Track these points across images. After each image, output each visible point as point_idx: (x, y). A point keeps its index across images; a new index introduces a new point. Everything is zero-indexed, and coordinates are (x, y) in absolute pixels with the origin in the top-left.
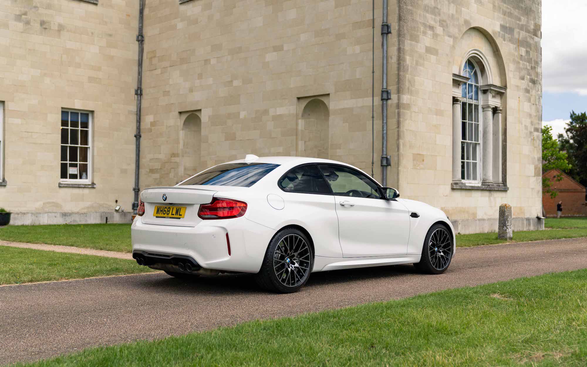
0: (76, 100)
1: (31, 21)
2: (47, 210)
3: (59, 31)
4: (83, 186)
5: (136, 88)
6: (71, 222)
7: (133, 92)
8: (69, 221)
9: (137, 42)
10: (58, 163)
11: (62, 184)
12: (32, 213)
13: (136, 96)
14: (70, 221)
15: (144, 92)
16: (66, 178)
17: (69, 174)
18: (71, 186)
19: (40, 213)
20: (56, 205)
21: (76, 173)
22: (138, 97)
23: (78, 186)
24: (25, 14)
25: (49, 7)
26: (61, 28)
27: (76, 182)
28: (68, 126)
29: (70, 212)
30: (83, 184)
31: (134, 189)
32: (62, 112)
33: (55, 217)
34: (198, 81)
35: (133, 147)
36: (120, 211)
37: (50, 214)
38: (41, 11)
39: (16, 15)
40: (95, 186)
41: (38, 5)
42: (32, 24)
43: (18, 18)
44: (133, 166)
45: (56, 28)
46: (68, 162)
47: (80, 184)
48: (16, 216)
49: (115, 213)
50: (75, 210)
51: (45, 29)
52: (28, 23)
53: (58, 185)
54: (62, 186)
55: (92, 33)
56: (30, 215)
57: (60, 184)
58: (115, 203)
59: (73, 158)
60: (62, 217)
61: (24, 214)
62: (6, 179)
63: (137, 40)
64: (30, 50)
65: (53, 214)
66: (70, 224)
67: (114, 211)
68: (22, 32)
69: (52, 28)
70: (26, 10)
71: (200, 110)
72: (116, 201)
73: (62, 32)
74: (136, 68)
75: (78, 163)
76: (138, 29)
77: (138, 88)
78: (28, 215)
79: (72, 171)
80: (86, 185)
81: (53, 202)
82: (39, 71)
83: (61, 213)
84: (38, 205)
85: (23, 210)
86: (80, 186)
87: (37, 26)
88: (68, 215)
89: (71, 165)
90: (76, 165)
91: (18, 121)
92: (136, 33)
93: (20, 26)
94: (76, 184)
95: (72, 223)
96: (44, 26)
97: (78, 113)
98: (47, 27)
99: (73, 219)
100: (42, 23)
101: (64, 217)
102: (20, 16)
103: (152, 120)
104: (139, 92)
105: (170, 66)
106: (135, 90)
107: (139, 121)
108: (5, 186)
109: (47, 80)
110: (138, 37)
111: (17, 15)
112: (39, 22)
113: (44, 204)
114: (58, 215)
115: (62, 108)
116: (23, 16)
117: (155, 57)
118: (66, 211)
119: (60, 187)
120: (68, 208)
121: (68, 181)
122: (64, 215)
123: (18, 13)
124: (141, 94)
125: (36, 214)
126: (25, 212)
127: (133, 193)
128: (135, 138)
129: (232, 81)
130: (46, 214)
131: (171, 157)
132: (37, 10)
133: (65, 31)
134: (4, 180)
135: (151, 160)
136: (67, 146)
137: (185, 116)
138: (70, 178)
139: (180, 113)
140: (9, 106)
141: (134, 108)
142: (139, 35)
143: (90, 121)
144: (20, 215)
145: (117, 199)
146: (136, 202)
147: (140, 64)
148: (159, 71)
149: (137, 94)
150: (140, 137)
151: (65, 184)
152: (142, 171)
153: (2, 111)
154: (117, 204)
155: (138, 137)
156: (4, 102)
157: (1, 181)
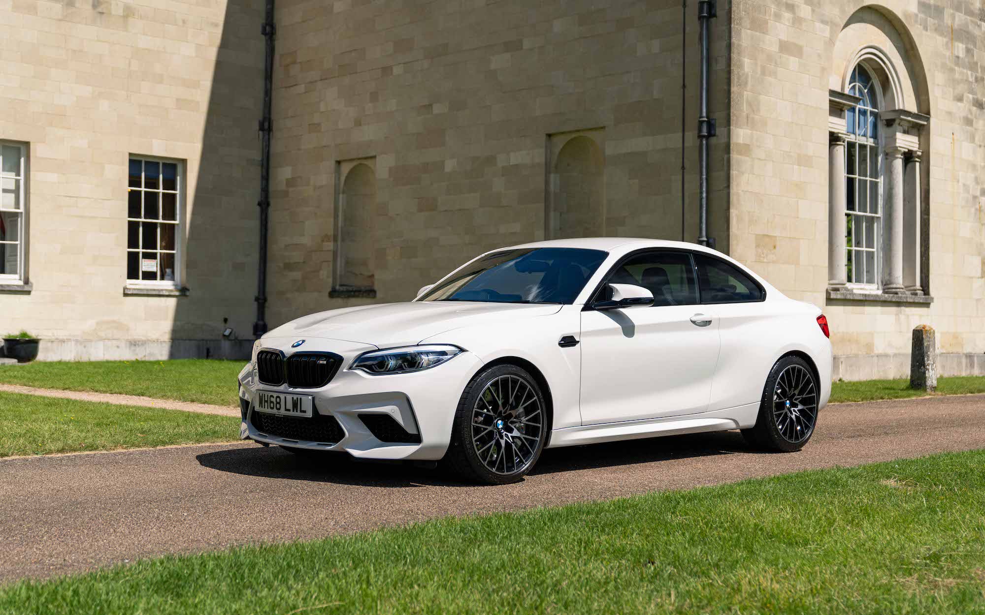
0: (154, 141)
2: (102, 334)
3: (126, 17)
4: (167, 293)
5: (261, 118)
6: (145, 356)
7: (256, 126)
8: (140, 355)
9: (263, 37)
10: (122, 251)
11: (130, 289)
12: (77, 341)
13: (261, 133)
14: (142, 356)
15: (275, 126)
16: (137, 278)
17: (143, 272)
18: (145, 292)
19: (91, 341)
20: (118, 326)
21: (154, 269)
22: (264, 136)
23: (157, 293)
26: (129, 12)
27: (154, 285)
28: (140, 187)
29: (144, 338)
30: (166, 290)
31: (257, 299)
32: (132, 162)
33: (118, 347)
34: (370, 105)
35: (254, 224)
36: (232, 337)
37: (109, 343)
40: (188, 293)
42: (77, 5)
44: (256, 256)
45: (121, 12)
46: (141, 250)
47: (162, 290)
48: (49, 344)
49: (223, 342)
50: (153, 335)
51: (102, 13)
52: (70, 3)
53: (122, 291)
54: (129, 293)
55: (184, 22)
56: (73, 343)
57: (125, 289)
58: (223, 324)
59: (150, 242)
60: (130, 348)
61: (63, 341)
62: (31, 280)
63: (263, 34)
64: (74, 51)
65: (114, 342)
66: (143, 359)
67: (221, 337)
68: (60, 20)
69: (113, 13)
71: (374, 159)
72: (226, 320)
73: (131, 20)
74: (260, 83)
75: (158, 251)
76: (263, 15)
77: (265, 118)
78: (70, 343)
79: (147, 265)
81: (114, 322)
82: (90, 88)
83: (127, 340)
84: (89, 325)
85: (61, 334)
86: (161, 293)
87: (87, 8)
88: (140, 343)
89: (146, 256)
90: (153, 256)
91: (52, 177)
92: (261, 20)
93: (57, 8)
94: (154, 290)
95: (147, 359)
96: (100, 10)
97: (158, 164)
98: (104, 11)
99: (148, 352)
100: (96, 4)
101: (133, 348)
103: (290, 177)
104: (266, 126)
105: (321, 80)
106: (260, 121)
107: (266, 178)
108: (29, 293)
109: (104, 105)
110: (264, 29)
112: (91, 3)
113: (97, 323)
114: (123, 344)
115: (130, 154)
117: (294, 63)
118: (136, 337)
119: (125, 295)
120: (140, 331)
121: (141, 284)
122: (134, 344)
124: (270, 129)
125: (84, 342)
126: (65, 338)
127: (255, 306)
128: (258, 208)
129: (431, 105)
130: (101, 343)
131: (323, 241)
133: (136, 17)
134: (27, 282)
135: (286, 246)
136: (138, 222)
137: (346, 168)
138: (143, 279)
139: (339, 163)
140: (37, 151)
141: (256, 155)
142: (266, 24)
143: (178, 178)
144: (55, 344)
145: (227, 317)
146: (261, 323)
147: (269, 75)
148: (301, 88)
149: (262, 128)
150: (268, 204)
151: (134, 289)
152: (272, 267)
153: (22, 160)
154: (227, 325)
155: (264, 205)
156: (27, 144)
157: (21, 283)
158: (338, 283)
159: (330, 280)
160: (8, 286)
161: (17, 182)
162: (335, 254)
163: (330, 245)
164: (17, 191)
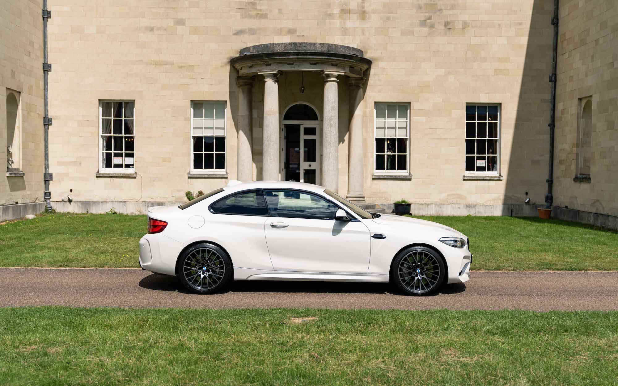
0: (481, 94)
1: (436, 24)
2: (450, 201)
3: (464, 28)
4: (489, 179)
5: (551, 75)
6: (475, 213)
7: (548, 79)
8: (472, 212)
9: (552, 26)
10: (462, 156)
11: (466, 177)
12: (436, 204)
13: (550, 83)
15: (558, 78)
16: (474, 170)
17: (477, 167)
18: (475, 178)
19: (444, 204)
20: (460, 197)
21: (484, 165)
22: (552, 85)
23: (483, 179)
24: (430, 18)
25: (453, 7)
26: (466, 25)
27: (484, 174)
28: (475, 120)
29: (475, 203)
30: (488, 177)
31: (547, 181)
32: (468, 107)
33: (459, 208)
34: (591, 64)
35: (547, 137)
36: (531, 203)
37: (454, 206)
38: (446, 12)
39: (420, 21)
40: (502, 178)
41: (443, 7)
42: (435, 27)
43: (423, 23)
44: (547, 157)
45: (461, 27)
46: (476, 155)
47: (486, 177)
48: (421, 206)
49: (525, 205)
50: (480, 201)
51: (450, 29)
52: (432, 26)
53: (462, 178)
54: (466, 179)
55: (499, 25)
56: (434, 205)
57: (464, 176)
58: (525, 196)
59: (481, 150)
60: (466, 209)
61: (428, 205)
62: (411, 173)
63: (552, 24)
64: (434, 51)
65: (457, 205)
66: (474, 215)
67: (524, 203)
68: (426, 36)
69: (456, 27)
70: (431, 14)
71: (591, 96)
72: (527, 194)
73: (466, 29)
74: (551, 53)
75: (487, 155)
76: (553, 12)
77: (553, 74)
78: (432, 206)
79: (480, 163)
80: (492, 177)
81: (457, 194)
82: (443, 70)
83: (465, 204)
84: (443, 196)
85: (428, 201)
86: (485, 179)
87: (441, 28)
88: (472, 206)
89: (479, 158)
90: (484, 158)
91: (423, 119)
92: (551, 16)
93: (425, 30)
94: (481, 177)
95: (476, 215)
96: (449, 27)
97: (486, 106)
98: (451, 27)
99: (478, 211)
100: (446, 24)
101: (468, 208)
102: (425, 21)
103: (562, 109)
104: (554, 79)
105: (574, 49)
106: (550, 77)
107: (553, 109)
108: (410, 180)
109: (451, 78)
110: (553, 20)
111: (422, 21)
112: (444, 24)
113: (448, 195)
114: (462, 207)
115: (467, 103)
116: (428, 21)
117: (565, 40)
118: (470, 203)
119: (464, 180)
120: (472, 199)
121: (476, 174)
122: (468, 206)
123: (422, 19)
124: (555, 81)
125: (440, 205)
126: (430, 203)
127: (547, 185)
128: (549, 127)
129: (613, 62)
130: (450, 206)
131: (573, 147)
132: (441, 13)
133: (470, 27)
134: (410, 174)
135: (561, 149)
136: (475, 140)
137: (584, 102)
138: (477, 171)
139: (580, 100)
140: (415, 106)
141: (548, 96)
142: (554, 18)
143: (498, 114)
144: (424, 206)
145: (528, 192)
146: (550, 195)
147: (555, 49)
148: (567, 55)
149: (551, 81)
150: (554, 126)
151: (471, 177)
152: (556, 162)
153: (408, 111)
154: (528, 196)
155: (552, 126)
156: (410, 103)
157: (408, 175)
158: (579, 173)
159: (575, 171)
160: (399, 176)
161: (407, 122)
162: (577, 155)
163: (575, 150)
164: (406, 128)
